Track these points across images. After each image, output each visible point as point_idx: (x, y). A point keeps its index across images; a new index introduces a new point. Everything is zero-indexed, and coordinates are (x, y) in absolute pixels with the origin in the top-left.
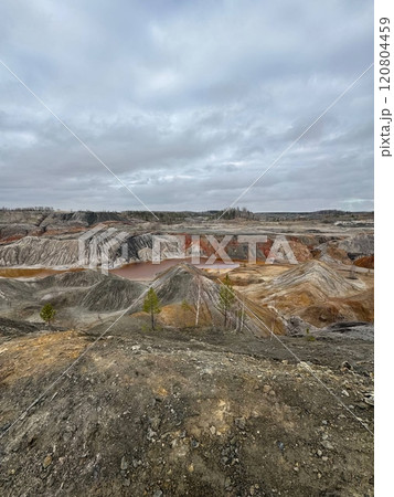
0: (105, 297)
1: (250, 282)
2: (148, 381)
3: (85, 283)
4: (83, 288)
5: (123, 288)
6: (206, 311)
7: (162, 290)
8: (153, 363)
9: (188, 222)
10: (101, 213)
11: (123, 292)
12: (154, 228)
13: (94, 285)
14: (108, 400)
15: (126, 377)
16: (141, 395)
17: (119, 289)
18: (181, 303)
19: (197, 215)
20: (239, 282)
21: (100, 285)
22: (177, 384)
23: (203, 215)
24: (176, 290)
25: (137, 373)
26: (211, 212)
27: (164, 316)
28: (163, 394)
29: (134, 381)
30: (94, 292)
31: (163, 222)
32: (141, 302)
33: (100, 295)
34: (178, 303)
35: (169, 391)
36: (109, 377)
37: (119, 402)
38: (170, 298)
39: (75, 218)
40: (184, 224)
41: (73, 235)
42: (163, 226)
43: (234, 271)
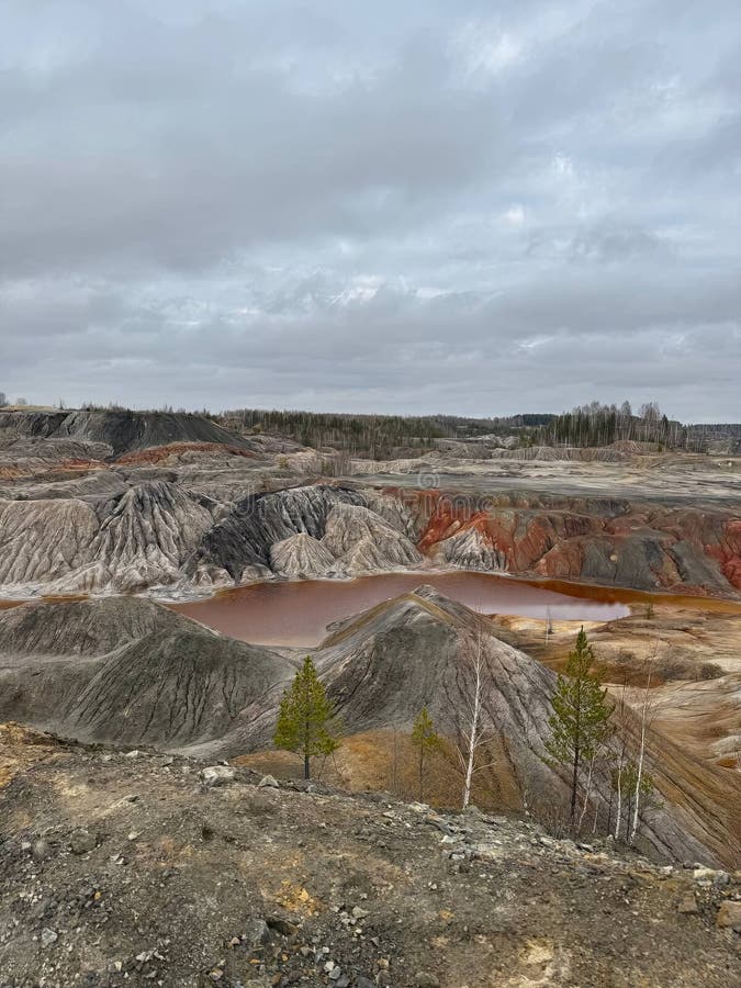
0: (150, 695)
1: (669, 673)
2: (248, 860)
3: (87, 641)
4: (77, 661)
5: (213, 665)
6: (499, 763)
7: (346, 678)
8: (270, 810)
9: (444, 452)
10: (157, 416)
11: (213, 679)
12: (327, 470)
13: (119, 651)
14: (86, 907)
15: (165, 842)
16: (211, 901)
17: (200, 670)
18: (409, 728)
19: (475, 428)
20: (629, 672)
21: (134, 653)
22: (357, 881)
23: (499, 428)
24: (395, 678)
25: (207, 833)
26: (530, 420)
27: (348, 771)
28: (301, 906)
29: (193, 854)
30: (113, 675)
31: (363, 451)
32: (271, 716)
33: (134, 687)
34: (400, 727)
35: (323, 898)
36: (100, 839)
37: (126, 917)
38: (373, 708)
39: (70, 431)
40: (431, 458)
41: (62, 486)
42: (361, 465)
43: (608, 630)
